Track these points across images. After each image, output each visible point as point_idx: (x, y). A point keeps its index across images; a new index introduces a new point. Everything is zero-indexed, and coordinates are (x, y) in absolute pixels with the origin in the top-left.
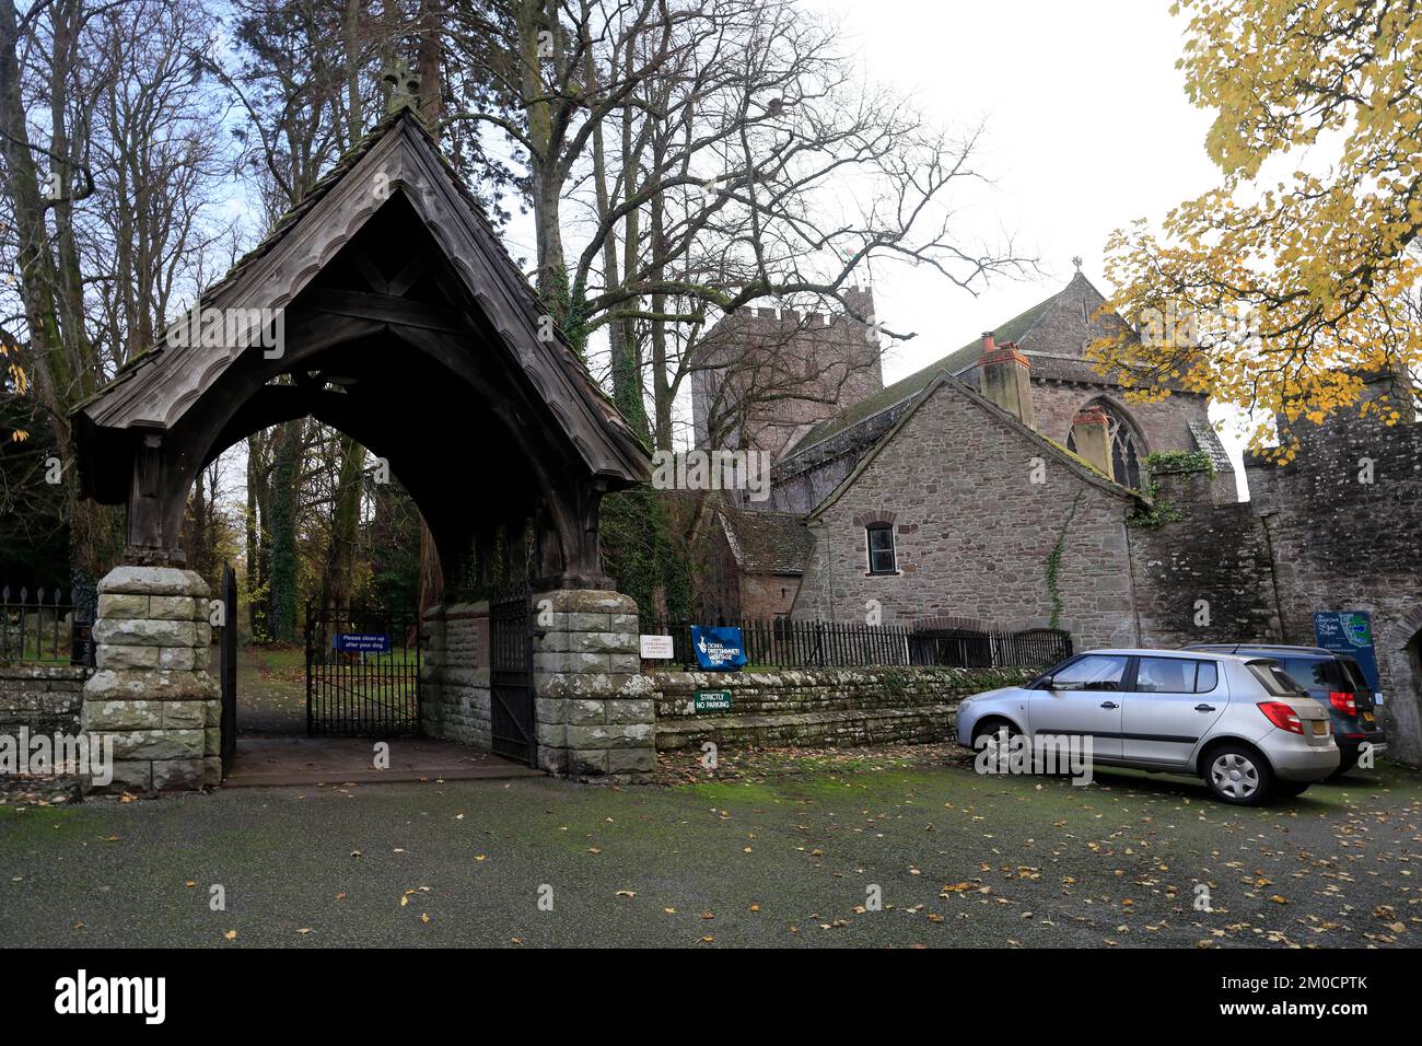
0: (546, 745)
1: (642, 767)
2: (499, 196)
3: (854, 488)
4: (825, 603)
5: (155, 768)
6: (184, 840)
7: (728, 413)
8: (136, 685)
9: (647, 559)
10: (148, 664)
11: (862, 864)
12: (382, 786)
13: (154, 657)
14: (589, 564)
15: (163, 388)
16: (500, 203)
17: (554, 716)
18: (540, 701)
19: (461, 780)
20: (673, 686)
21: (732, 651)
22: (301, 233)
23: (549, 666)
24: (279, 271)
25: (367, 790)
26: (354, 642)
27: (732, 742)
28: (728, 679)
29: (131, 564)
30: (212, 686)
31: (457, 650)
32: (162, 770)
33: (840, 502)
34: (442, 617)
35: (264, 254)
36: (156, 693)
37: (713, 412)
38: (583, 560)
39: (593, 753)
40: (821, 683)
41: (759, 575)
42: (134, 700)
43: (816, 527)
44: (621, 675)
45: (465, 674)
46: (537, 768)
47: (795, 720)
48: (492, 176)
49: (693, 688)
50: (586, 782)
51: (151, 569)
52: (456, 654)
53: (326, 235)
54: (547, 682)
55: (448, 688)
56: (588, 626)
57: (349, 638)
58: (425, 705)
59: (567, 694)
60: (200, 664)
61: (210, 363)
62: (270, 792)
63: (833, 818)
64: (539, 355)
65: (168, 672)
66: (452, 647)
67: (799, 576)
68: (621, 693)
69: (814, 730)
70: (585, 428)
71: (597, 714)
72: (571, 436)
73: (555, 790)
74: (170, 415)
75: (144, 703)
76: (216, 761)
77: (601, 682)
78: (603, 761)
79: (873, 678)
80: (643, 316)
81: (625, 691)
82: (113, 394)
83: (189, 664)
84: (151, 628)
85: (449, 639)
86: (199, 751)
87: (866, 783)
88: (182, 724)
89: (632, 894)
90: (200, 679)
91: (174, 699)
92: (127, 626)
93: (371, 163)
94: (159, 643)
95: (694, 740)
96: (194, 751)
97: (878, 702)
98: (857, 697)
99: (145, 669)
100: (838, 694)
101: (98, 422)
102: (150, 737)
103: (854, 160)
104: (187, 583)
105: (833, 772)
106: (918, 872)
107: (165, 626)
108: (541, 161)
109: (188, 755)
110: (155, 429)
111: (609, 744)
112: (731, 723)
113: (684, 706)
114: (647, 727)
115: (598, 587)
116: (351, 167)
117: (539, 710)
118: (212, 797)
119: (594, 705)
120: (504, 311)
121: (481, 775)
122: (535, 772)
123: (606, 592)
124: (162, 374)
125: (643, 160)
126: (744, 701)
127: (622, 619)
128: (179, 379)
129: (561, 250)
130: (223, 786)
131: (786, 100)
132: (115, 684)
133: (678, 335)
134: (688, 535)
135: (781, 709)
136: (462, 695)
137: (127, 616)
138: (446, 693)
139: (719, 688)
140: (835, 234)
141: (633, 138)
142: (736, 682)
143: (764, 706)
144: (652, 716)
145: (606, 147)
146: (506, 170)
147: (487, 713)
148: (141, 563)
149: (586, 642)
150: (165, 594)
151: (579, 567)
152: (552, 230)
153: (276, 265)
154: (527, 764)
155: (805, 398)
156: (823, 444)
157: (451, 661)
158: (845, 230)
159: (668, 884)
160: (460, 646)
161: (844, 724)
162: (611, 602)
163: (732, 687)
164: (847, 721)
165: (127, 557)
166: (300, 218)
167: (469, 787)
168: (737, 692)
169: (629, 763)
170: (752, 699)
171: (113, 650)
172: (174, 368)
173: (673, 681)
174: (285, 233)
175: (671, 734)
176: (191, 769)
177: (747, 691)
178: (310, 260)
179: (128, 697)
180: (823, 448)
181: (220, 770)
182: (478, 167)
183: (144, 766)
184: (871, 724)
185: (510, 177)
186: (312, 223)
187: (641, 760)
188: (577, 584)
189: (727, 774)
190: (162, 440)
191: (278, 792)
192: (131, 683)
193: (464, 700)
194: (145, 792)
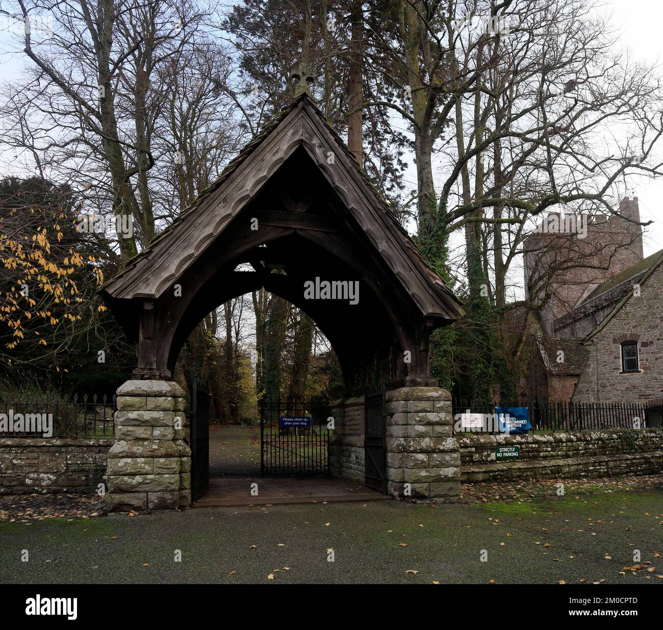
0: (392, 481)
1: (451, 493)
2: (400, 154)
3: (614, 320)
4: (593, 391)
5: (149, 497)
6: (155, 538)
7: (541, 278)
8: (138, 449)
9: (486, 368)
10: (145, 436)
11: (575, 553)
12: (288, 506)
13: (149, 433)
14: (422, 372)
15: (153, 274)
16: (401, 158)
17: (397, 464)
18: (389, 454)
19: (338, 502)
20: (482, 444)
21: (522, 422)
22: (239, 175)
23: (395, 434)
24: (225, 200)
25: (278, 509)
26: (289, 422)
27: (519, 476)
28: (518, 438)
29: (137, 379)
30: (184, 449)
31: (350, 425)
32: (153, 497)
33: (604, 329)
34: (342, 406)
35: (215, 190)
36: (150, 454)
37: (531, 278)
38: (418, 369)
39: (420, 485)
40: (579, 440)
41: (558, 376)
42: (137, 457)
43: (589, 345)
44: (440, 438)
45: (353, 439)
46: (387, 494)
47: (561, 462)
48: (396, 141)
49: (495, 444)
50: (415, 503)
51: (148, 381)
52: (350, 427)
53: (254, 176)
54: (393, 443)
55: (344, 448)
56: (419, 409)
57: (286, 420)
58: (332, 458)
59: (405, 450)
60: (178, 436)
61: (182, 257)
62: (218, 510)
63: (567, 523)
64: (390, 244)
65: (157, 441)
66: (348, 423)
67: (578, 376)
68: (439, 449)
69: (573, 468)
70: (419, 288)
71: (423, 462)
72: (410, 293)
73: (394, 508)
74: (158, 290)
75: (143, 460)
76: (187, 492)
77: (426, 442)
78: (426, 489)
79: (615, 436)
80: (488, 221)
81: (442, 448)
82: (122, 279)
83: (170, 436)
84: (147, 415)
85: (346, 419)
86: (176, 486)
87: (597, 501)
88: (165, 471)
89: (415, 572)
90: (178, 445)
91: (161, 457)
92: (133, 415)
93: (282, 130)
94: (152, 424)
95: (493, 476)
96: (173, 487)
97: (616, 450)
98: (602, 448)
99: (144, 439)
100: (590, 446)
101: (114, 296)
102: (146, 479)
103: (616, 113)
104: (169, 389)
105: (579, 494)
106: (610, 558)
107: (155, 414)
108: (419, 129)
109: (169, 489)
110: (149, 298)
111: (431, 480)
112: (519, 465)
113: (489, 455)
114: (455, 469)
115: (427, 385)
116: (270, 133)
117: (389, 460)
118: (183, 513)
119: (421, 457)
120: (368, 218)
121: (351, 499)
122: (385, 497)
123: (431, 388)
124: (152, 266)
125: (488, 124)
126: (529, 452)
127: (442, 404)
128: (162, 268)
129: (432, 183)
130: (191, 506)
131: (579, 80)
132: (126, 448)
133: (510, 232)
134: (514, 354)
135: (552, 456)
136: (352, 452)
137: (134, 409)
138: (343, 451)
139: (512, 444)
140: (603, 162)
141: (481, 112)
142: (523, 440)
143: (541, 454)
144: (459, 462)
145: (464, 119)
146: (405, 137)
147: (363, 462)
148: (142, 378)
149: (418, 419)
150: (155, 396)
151: (416, 373)
152: (426, 171)
153: (223, 196)
154: (382, 492)
155: (588, 267)
156: (603, 295)
157: (347, 432)
158: (609, 159)
159: (442, 566)
160: (351, 423)
161: (594, 464)
162: (435, 394)
163: (520, 443)
164: (595, 462)
165: (135, 375)
166: (237, 167)
167: (341, 507)
168: (524, 446)
169: (443, 491)
170: (533, 450)
171: (125, 429)
172: (160, 261)
173: (482, 440)
174: (227, 176)
175: (479, 473)
176: (170, 497)
177: (530, 445)
178: (244, 192)
179: (133, 456)
180: (603, 298)
181: (190, 498)
182: (388, 136)
183: (142, 495)
184: (611, 464)
185: (407, 141)
186: (245, 169)
187: (451, 489)
188: (414, 383)
189: (508, 496)
190: (154, 305)
191: (223, 510)
192: (135, 448)
193: (353, 455)
194: (143, 510)
